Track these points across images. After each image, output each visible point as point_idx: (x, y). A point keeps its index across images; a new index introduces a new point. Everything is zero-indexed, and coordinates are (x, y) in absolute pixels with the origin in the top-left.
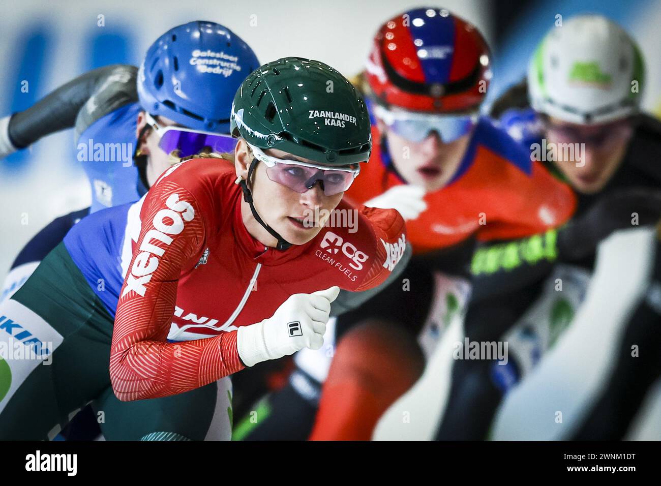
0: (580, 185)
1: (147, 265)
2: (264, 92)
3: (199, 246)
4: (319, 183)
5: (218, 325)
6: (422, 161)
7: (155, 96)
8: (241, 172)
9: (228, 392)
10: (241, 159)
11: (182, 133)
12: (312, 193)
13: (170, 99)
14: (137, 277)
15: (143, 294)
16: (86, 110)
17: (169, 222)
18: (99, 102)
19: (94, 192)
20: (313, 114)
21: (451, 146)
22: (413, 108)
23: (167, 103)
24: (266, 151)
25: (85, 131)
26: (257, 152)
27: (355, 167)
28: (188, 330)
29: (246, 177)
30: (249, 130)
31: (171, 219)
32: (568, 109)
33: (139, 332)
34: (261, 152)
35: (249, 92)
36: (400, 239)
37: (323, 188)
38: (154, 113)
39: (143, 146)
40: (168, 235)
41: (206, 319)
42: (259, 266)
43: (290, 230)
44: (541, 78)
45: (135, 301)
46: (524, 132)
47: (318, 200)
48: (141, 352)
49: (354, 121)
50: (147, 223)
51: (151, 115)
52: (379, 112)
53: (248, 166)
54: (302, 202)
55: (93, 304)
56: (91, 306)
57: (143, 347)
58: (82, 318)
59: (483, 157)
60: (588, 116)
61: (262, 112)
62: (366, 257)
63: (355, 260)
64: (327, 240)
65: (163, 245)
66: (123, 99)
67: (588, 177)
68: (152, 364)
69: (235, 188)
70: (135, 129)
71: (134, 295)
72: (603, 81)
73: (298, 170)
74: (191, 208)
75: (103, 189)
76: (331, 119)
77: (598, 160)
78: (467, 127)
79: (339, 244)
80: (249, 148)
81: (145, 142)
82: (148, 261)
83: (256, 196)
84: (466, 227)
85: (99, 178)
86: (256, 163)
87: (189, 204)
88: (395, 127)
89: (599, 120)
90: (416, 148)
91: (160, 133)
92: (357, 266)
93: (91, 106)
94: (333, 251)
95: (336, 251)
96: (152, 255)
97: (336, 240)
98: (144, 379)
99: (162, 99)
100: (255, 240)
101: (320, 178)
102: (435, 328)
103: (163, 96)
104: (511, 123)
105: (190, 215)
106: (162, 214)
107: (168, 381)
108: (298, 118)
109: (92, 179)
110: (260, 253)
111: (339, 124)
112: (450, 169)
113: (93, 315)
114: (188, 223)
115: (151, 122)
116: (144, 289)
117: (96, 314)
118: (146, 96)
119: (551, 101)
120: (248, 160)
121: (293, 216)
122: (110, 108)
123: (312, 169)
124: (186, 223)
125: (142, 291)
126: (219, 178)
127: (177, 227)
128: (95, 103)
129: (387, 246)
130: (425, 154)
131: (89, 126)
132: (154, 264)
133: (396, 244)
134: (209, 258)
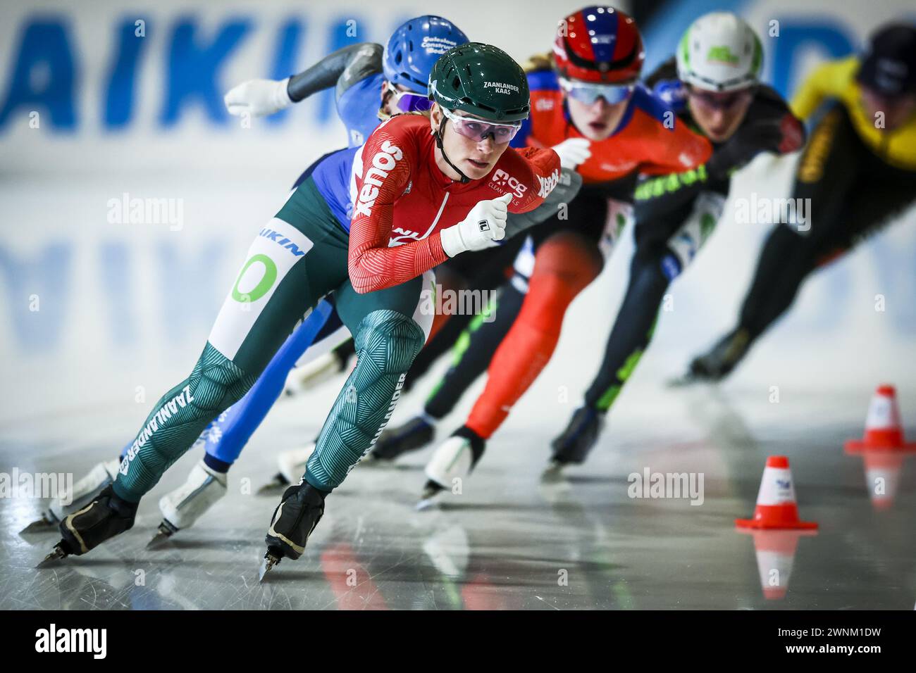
0: (711, 135)
1: (370, 193)
2: (452, 68)
3: (406, 179)
4: (491, 135)
5: (418, 236)
6: (592, 118)
7: (395, 70)
8: (435, 126)
9: (432, 282)
10: (435, 116)
11: (413, 96)
12: (486, 141)
13: (407, 72)
14: (364, 203)
15: (369, 215)
16: (344, 78)
17: (384, 161)
18: (352, 72)
19: (350, 138)
20: (487, 85)
21: (615, 107)
22: (586, 79)
23: (404, 75)
24: (452, 111)
25: (343, 94)
26: (446, 111)
27: (518, 123)
28: (399, 241)
29: (438, 129)
30: (441, 96)
31: (386, 159)
32: (706, 80)
33: (368, 243)
34: (449, 112)
35: (440, 69)
36: (553, 174)
37: (494, 139)
38: (394, 82)
39: (387, 106)
40: (384, 171)
41: (410, 232)
42: (448, 194)
43: (469, 169)
44: (687, 57)
45: (364, 220)
46: (673, 96)
47: (490, 146)
48: (370, 256)
49: (517, 90)
50: (367, 163)
51: (392, 84)
52: (563, 82)
53: (440, 122)
54: (478, 148)
55: (333, 221)
56: (331, 222)
57: (372, 253)
58: (326, 230)
59: (638, 116)
60: (721, 86)
61: (450, 83)
62: (525, 188)
63: (517, 190)
64: (498, 176)
65: (381, 179)
66: (371, 71)
67: (718, 131)
68: (379, 263)
69: (430, 138)
70: (381, 92)
71: (362, 216)
72: (732, 60)
73: (475, 124)
74: (400, 150)
75: (357, 136)
76: (500, 88)
77: (727, 119)
78: (626, 94)
79: (506, 178)
80: (441, 110)
81: (387, 103)
82: (371, 191)
83: (445, 143)
84: (627, 166)
85: (353, 128)
86: (445, 120)
87: (398, 148)
88: (573, 93)
89: (728, 89)
90: (589, 108)
91: (398, 96)
92: (519, 195)
93: (347, 75)
94: (502, 183)
95: (504, 183)
96: (373, 186)
97: (504, 175)
98: (375, 275)
99: (400, 72)
100: (444, 175)
101: (491, 131)
102: (609, 238)
103: (402, 69)
104: (663, 89)
105: (399, 156)
106: (379, 156)
107: (393, 275)
108: (476, 88)
109: (349, 129)
110: (448, 185)
111: (506, 92)
112: (613, 124)
113: (334, 229)
114: (398, 161)
115: (392, 88)
116: (370, 211)
117: (336, 228)
118: (389, 70)
119: (693, 74)
120: (440, 117)
121: (472, 158)
122: (361, 77)
123: (486, 124)
124: (397, 161)
125: (368, 213)
126: (419, 129)
127: (391, 165)
128: (350, 73)
129: (542, 180)
130: (595, 113)
131: (346, 90)
132: (376, 192)
133: (549, 178)
134: (412, 188)
